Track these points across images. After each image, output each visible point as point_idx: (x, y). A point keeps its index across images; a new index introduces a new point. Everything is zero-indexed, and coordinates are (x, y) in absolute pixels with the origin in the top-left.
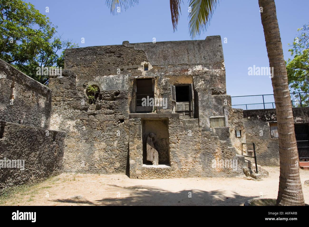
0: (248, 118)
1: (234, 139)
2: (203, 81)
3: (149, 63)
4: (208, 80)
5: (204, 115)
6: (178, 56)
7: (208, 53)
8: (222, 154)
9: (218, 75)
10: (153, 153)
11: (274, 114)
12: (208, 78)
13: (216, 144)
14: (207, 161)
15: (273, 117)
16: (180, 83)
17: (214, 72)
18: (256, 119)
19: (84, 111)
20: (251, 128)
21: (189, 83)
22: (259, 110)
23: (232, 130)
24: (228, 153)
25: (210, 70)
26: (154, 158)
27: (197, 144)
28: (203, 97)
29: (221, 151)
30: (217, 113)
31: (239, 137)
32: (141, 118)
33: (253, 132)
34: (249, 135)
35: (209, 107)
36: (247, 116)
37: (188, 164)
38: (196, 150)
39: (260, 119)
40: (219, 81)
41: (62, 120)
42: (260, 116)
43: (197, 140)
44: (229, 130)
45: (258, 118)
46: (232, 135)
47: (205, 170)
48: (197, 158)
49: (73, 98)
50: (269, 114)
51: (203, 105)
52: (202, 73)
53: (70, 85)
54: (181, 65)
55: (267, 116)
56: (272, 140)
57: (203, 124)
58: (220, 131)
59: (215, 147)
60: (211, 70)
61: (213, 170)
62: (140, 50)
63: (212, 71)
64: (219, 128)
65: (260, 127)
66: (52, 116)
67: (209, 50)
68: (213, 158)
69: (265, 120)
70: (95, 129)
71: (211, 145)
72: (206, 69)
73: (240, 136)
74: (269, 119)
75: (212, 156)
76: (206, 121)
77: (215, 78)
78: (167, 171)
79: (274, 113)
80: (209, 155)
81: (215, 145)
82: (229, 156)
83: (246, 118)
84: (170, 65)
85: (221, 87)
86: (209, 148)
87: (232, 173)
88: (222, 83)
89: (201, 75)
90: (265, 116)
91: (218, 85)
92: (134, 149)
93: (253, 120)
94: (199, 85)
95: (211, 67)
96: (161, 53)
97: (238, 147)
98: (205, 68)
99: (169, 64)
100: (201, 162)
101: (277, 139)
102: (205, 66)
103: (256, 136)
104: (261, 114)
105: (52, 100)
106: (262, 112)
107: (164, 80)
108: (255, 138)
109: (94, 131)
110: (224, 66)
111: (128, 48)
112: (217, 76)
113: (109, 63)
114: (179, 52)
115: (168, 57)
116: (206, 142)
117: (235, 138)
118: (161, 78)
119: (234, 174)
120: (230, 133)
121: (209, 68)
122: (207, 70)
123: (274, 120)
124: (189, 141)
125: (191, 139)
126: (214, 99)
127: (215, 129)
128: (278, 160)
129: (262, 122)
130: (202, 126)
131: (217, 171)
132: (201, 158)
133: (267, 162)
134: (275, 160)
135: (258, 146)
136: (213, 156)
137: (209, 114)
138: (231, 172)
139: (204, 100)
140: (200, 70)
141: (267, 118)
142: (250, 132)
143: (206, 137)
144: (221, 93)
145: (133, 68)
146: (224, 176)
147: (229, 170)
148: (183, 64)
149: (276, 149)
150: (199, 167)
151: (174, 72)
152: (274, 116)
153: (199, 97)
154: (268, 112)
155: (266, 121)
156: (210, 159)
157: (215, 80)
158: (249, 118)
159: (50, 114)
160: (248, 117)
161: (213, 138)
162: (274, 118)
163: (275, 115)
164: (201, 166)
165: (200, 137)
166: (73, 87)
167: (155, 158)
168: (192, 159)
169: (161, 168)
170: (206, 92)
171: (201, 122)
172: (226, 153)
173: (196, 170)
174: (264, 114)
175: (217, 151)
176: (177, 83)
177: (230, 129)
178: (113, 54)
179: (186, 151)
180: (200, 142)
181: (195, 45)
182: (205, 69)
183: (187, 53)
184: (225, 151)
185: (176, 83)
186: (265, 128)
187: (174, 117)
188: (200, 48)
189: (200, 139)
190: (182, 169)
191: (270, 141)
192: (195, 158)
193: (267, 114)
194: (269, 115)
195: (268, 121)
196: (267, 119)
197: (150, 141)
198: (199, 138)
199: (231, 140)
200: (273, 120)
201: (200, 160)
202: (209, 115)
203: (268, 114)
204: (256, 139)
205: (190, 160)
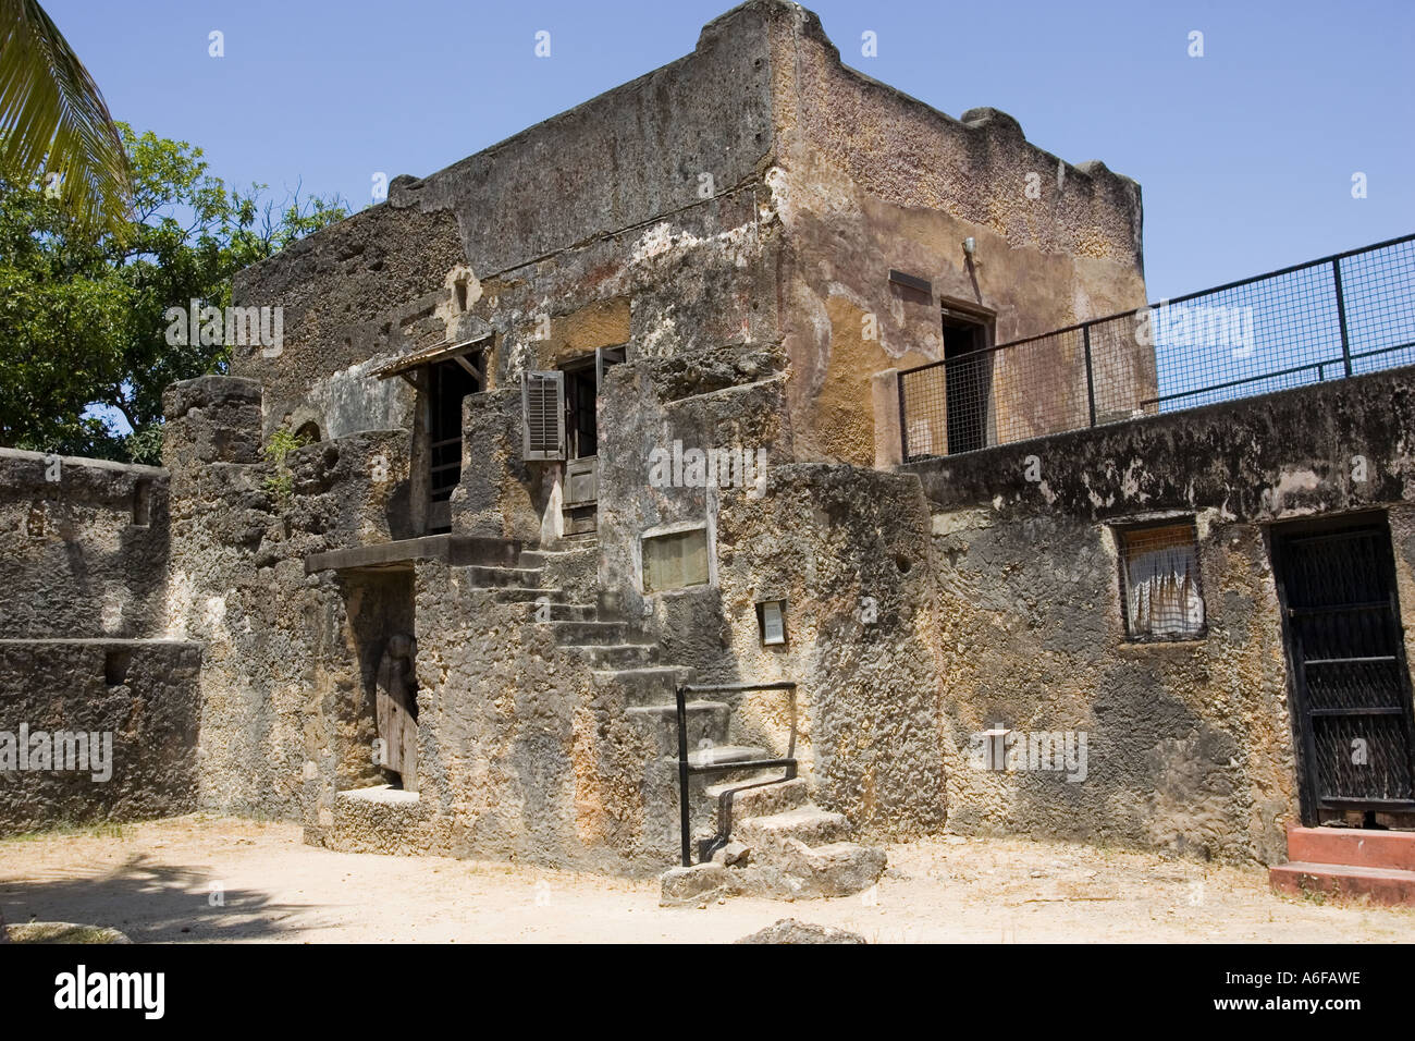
0: (993, 508)
1: (751, 657)
2: (674, 313)
3: (469, 270)
4: (694, 308)
5: (619, 524)
6: (572, 198)
7: (699, 134)
8: (603, 743)
9: (741, 262)
10: (399, 733)
11: (1140, 463)
12: (693, 290)
13: (577, 688)
14: (543, 780)
15: (1130, 488)
16: (580, 353)
17: (724, 246)
18: (1038, 509)
19: (247, 551)
20: (1005, 572)
21: (617, 342)
22: (1048, 445)
23: (742, 605)
24: (626, 743)
25: (706, 237)
26: (402, 754)
27: (505, 689)
28: (618, 420)
29: (597, 726)
30: (679, 504)
31: (778, 648)
32: (336, 570)
33: (1020, 602)
34: (998, 621)
35: (642, 474)
36: (986, 492)
37: (475, 791)
38: (499, 721)
39: (1056, 504)
40: (745, 302)
41: (194, 594)
42: (1054, 488)
43: (504, 668)
44: (720, 603)
45: (1045, 503)
46: (744, 633)
47: (534, 828)
48: (506, 762)
49: (219, 500)
50: (1107, 466)
51: (618, 470)
52: (671, 267)
53: (213, 441)
54: (585, 244)
55: (1098, 476)
56: (1123, 654)
57: (613, 574)
58: (685, 611)
59: (571, 708)
60: (708, 240)
61: (566, 828)
62: (440, 208)
63: (716, 241)
64: (682, 597)
65: (1057, 565)
66: (170, 582)
67: (703, 112)
68: (565, 764)
69: (1085, 514)
70: (273, 624)
71: (555, 698)
72: (689, 241)
73: (780, 639)
74: (1110, 502)
75: (562, 756)
76: (628, 562)
77: (725, 286)
78: (406, 821)
79: (1140, 457)
80: (547, 751)
81: (573, 696)
82: (628, 756)
83: (981, 507)
84: (542, 259)
85: (753, 336)
86: (549, 713)
87: (644, 856)
88: (755, 306)
89: (664, 281)
90: (1086, 479)
91: (738, 328)
92: (316, 714)
93: (1016, 518)
94: (652, 346)
95: (709, 221)
96: (509, 204)
97: (774, 708)
98: (685, 233)
99: (541, 253)
100: (519, 785)
101: (1152, 650)
102: (684, 224)
103: (1031, 626)
104: (1062, 469)
105: (172, 514)
106: (1067, 452)
107: (519, 347)
108: (1025, 645)
109: (270, 636)
110: (773, 197)
111: (404, 210)
112: (735, 270)
113: (348, 309)
114: (577, 173)
115: (538, 213)
116: (536, 681)
117: (759, 652)
118: (509, 340)
119: (652, 861)
120: (728, 624)
121: (701, 233)
122: (693, 242)
123: (1139, 508)
124: (478, 673)
125: (484, 662)
126: (665, 423)
127: (667, 599)
128: (1154, 807)
129: (1067, 525)
130: (611, 590)
131: (582, 835)
132: (518, 766)
133: (1089, 819)
134: (1136, 802)
135: (1040, 699)
136: (563, 752)
137: (640, 517)
138: (637, 850)
139: (623, 435)
140: (660, 256)
141: (1099, 491)
142: (1003, 602)
143: (538, 652)
144: (744, 374)
145: (421, 314)
146: (607, 869)
147: (632, 836)
148: (594, 236)
149: (1142, 725)
150: (512, 811)
151: (556, 292)
152: (1137, 474)
153: (600, 426)
154: (1099, 453)
155: (1094, 517)
156: (553, 768)
157: (723, 296)
158: (998, 502)
159: (165, 574)
160: (991, 498)
161: (565, 657)
162: (1140, 488)
163: (1142, 468)
164: (521, 803)
165: (515, 652)
166: (232, 448)
167: (406, 755)
168: (485, 765)
169: (388, 801)
170: (635, 389)
171: (607, 564)
172: (620, 743)
173: (502, 821)
174: (1078, 469)
175: (577, 727)
176: (565, 352)
177: (724, 598)
178: (361, 258)
179: (466, 724)
180: (517, 678)
181: (645, 103)
182: (683, 244)
183: (609, 166)
184: (615, 726)
185: (564, 357)
186: (1087, 569)
187: (429, 557)
188: (667, 117)
189: (516, 663)
190: (455, 813)
191: (1112, 664)
192: (496, 759)
193: (1092, 464)
194: (1109, 475)
195: (1103, 513)
196: (1096, 500)
197: (391, 676)
198: (512, 657)
199: (740, 662)
200: (1132, 505)
201: (516, 774)
202: (642, 525)
203: (1100, 467)
204: (1034, 650)
205: (480, 769)
